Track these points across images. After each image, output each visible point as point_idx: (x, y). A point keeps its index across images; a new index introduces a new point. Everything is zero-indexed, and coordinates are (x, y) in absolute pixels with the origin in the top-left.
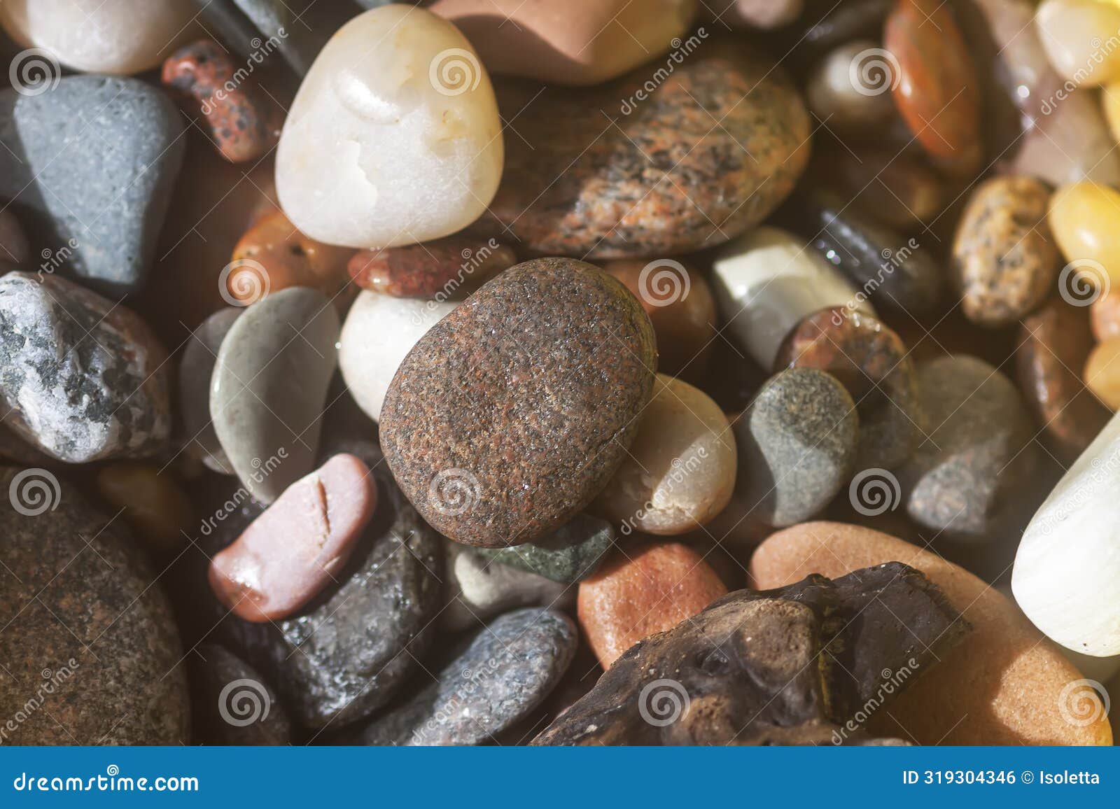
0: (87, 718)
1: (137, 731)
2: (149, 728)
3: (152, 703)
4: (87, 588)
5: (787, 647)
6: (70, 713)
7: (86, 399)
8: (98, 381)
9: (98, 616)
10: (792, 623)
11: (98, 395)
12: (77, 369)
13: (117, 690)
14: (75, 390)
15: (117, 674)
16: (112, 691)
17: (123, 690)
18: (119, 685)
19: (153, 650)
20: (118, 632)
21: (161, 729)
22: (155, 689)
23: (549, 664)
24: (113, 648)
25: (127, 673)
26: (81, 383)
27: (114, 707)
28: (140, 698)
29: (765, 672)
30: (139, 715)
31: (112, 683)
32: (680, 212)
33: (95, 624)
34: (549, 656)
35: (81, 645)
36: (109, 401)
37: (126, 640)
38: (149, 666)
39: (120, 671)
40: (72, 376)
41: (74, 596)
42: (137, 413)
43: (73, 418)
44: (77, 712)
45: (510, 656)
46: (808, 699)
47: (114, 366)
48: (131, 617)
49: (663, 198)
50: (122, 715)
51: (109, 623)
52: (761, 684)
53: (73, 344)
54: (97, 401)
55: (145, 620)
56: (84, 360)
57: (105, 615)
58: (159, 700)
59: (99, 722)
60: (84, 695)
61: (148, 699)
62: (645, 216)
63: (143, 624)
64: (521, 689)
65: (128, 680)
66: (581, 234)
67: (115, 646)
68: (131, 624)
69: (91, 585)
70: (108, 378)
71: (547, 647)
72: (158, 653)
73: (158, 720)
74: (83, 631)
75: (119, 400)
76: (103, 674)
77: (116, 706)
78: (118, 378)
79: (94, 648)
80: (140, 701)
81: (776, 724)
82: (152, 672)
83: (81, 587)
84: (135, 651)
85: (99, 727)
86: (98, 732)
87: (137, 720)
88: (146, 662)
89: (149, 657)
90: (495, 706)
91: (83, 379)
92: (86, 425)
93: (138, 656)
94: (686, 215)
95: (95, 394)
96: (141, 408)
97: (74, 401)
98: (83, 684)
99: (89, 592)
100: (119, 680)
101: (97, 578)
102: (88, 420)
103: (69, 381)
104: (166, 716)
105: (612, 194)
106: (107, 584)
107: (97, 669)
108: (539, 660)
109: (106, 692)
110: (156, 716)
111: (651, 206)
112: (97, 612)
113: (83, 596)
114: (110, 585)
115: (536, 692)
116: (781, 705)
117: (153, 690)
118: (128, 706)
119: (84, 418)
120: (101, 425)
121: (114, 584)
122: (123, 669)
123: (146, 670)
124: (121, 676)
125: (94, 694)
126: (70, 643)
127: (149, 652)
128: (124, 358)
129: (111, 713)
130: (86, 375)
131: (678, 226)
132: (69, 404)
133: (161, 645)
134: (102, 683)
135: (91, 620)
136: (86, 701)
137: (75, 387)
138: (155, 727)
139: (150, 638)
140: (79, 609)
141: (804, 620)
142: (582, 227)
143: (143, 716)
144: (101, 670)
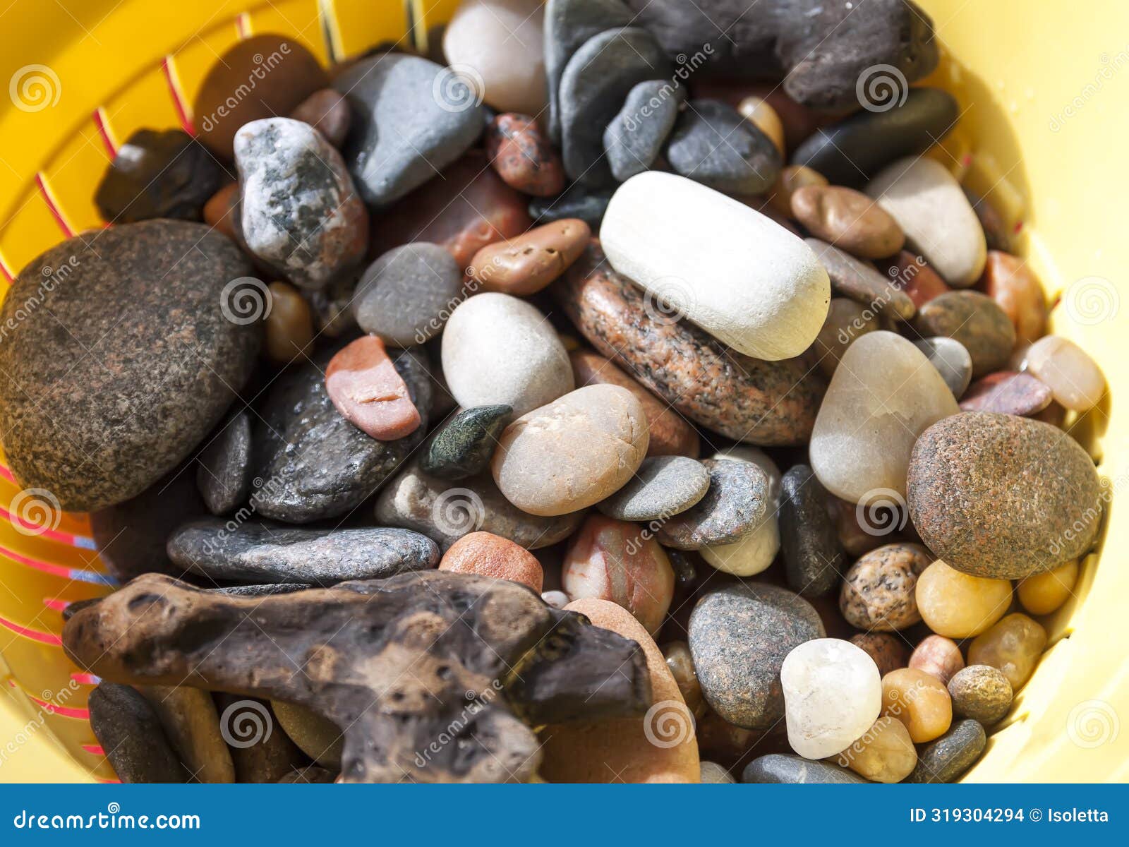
0: (124, 378)
1: (145, 410)
2: (155, 415)
3: (169, 403)
4: (194, 315)
5: (510, 623)
6: (119, 368)
7: (279, 209)
8: (295, 206)
9: (184, 333)
10: (526, 612)
11: (289, 214)
12: (288, 189)
13: (155, 378)
14: (278, 199)
15: (163, 370)
16: (152, 376)
17: (158, 381)
18: (158, 377)
19: (197, 378)
20: (187, 350)
21: (162, 422)
22: (178, 398)
23: (395, 561)
24: (175, 355)
25: (169, 374)
26: (285, 198)
27: (144, 385)
28: (164, 394)
29: (484, 627)
30: (155, 402)
31: (156, 372)
32: (705, 384)
33: (179, 336)
34: (399, 556)
35: (160, 339)
36: (292, 222)
37: (187, 359)
38: (186, 383)
39: (167, 370)
40: (282, 191)
41: (182, 313)
42: (304, 245)
43: (263, 213)
44: (123, 370)
45: (380, 540)
46: (496, 663)
47: (313, 208)
48: (204, 351)
49: (700, 367)
50: (145, 393)
51: (186, 341)
52: (475, 633)
53: (300, 176)
54: (286, 216)
55: (210, 360)
56: (297, 190)
57: (189, 336)
58: (176, 406)
59: (129, 386)
60: (135, 365)
61: (169, 399)
62: (682, 370)
63: (207, 361)
64: (366, 561)
65: (167, 379)
66: (639, 354)
67: (178, 355)
68: (199, 354)
69: (198, 316)
70: (303, 211)
71: (404, 551)
72: (200, 382)
73: (165, 417)
74: (168, 333)
75: (299, 227)
76: (156, 363)
77: (147, 386)
78: (310, 218)
79: (165, 347)
80: (163, 396)
81: (463, 662)
82: (185, 387)
83: (191, 312)
84: (186, 368)
85: (126, 388)
86: (123, 390)
87: (152, 404)
88: (187, 379)
89: (192, 379)
90: (345, 560)
91: (288, 198)
92: (267, 223)
93: (185, 372)
94: (708, 389)
95: (289, 212)
96: (309, 245)
97: (272, 204)
98: (140, 359)
99: (193, 319)
100: (162, 374)
101: (205, 316)
102: (270, 221)
103: (278, 192)
104: (172, 419)
105: (674, 343)
106: (208, 324)
107: (155, 359)
108: (391, 553)
109: (149, 374)
110: (166, 413)
111: (690, 367)
112: (186, 331)
113: (187, 317)
114: (210, 326)
115: (373, 570)
116: (477, 656)
117: (177, 398)
118: (153, 391)
119: (269, 218)
120: (275, 230)
121: (212, 328)
122: (170, 371)
123: (183, 383)
124: (165, 373)
125: (141, 369)
126: (155, 333)
127: (195, 377)
128: (325, 212)
129: (139, 386)
130: (291, 198)
131: (697, 392)
132: (268, 204)
133: (207, 381)
134: (151, 367)
135: (179, 331)
136: (132, 369)
137: (279, 198)
138: (159, 417)
139: (202, 370)
140: (179, 321)
141: (537, 618)
142: (642, 350)
143: (157, 405)
144: (157, 360)
